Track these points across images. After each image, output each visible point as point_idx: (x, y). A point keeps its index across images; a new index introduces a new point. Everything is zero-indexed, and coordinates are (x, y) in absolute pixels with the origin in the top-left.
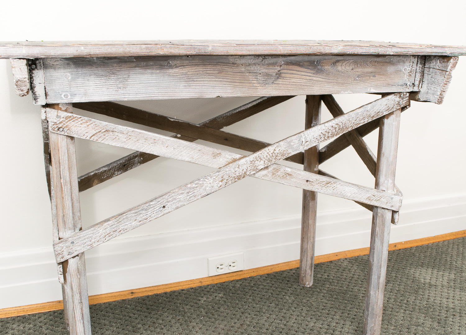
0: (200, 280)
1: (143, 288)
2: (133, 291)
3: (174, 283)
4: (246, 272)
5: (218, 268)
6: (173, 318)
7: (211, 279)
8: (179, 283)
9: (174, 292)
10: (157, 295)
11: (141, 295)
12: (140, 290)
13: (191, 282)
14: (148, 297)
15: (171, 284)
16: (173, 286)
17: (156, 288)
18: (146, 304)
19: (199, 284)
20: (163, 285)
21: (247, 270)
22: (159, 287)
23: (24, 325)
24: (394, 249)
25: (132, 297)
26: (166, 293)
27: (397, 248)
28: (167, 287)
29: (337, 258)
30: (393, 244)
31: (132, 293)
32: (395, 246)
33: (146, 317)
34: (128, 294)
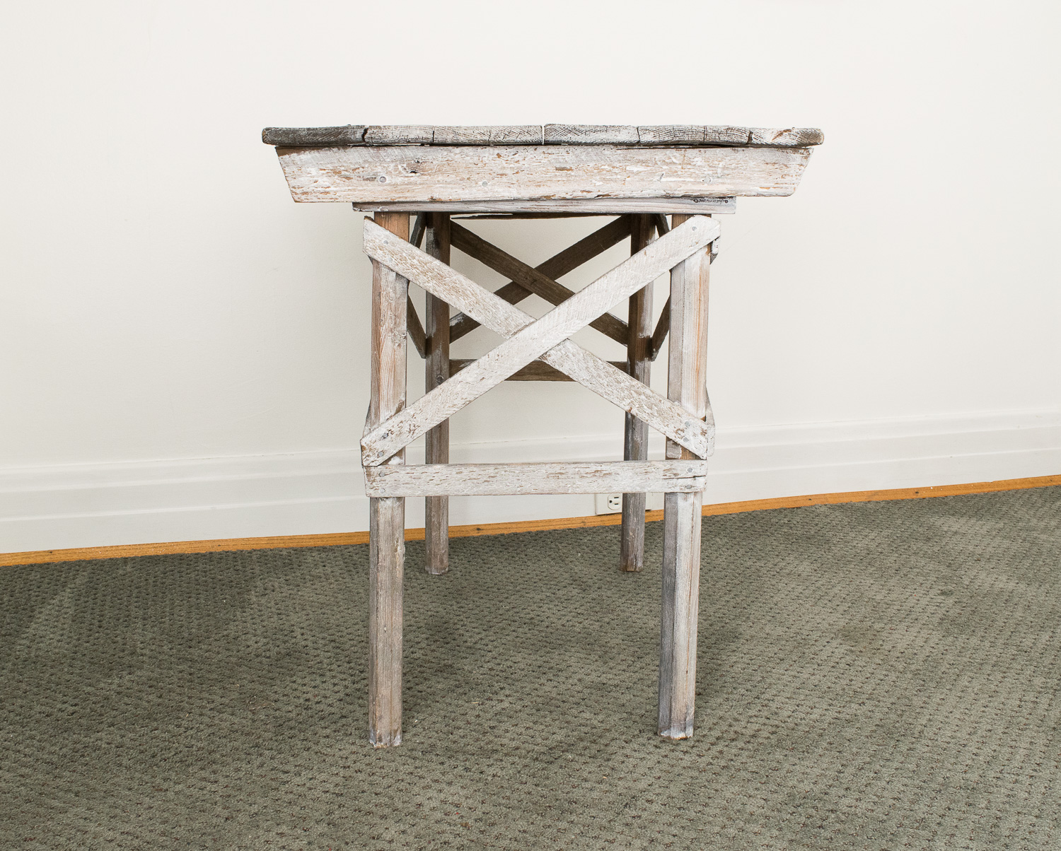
0: (583, 520)
1: (495, 524)
2: (479, 527)
3: (541, 521)
4: (655, 514)
5: (611, 502)
6: (541, 553)
7: (599, 519)
8: (550, 521)
9: (542, 532)
10: (516, 534)
11: (490, 533)
12: (490, 527)
13: (569, 522)
14: (502, 535)
15: (537, 522)
16: (541, 524)
17: (514, 526)
18: (500, 541)
19: (582, 525)
20: (524, 522)
21: (657, 511)
22: (519, 525)
23: (327, 554)
24: (914, 497)
25: (479, 534)
26: (529, 533)
27: (920, 496)
28: (531, 525)
29: (809, 503)
30: (914, 489)
31: (478, 529)
32: (917, 493)
33: (501, 552)
34: (473, 530)
